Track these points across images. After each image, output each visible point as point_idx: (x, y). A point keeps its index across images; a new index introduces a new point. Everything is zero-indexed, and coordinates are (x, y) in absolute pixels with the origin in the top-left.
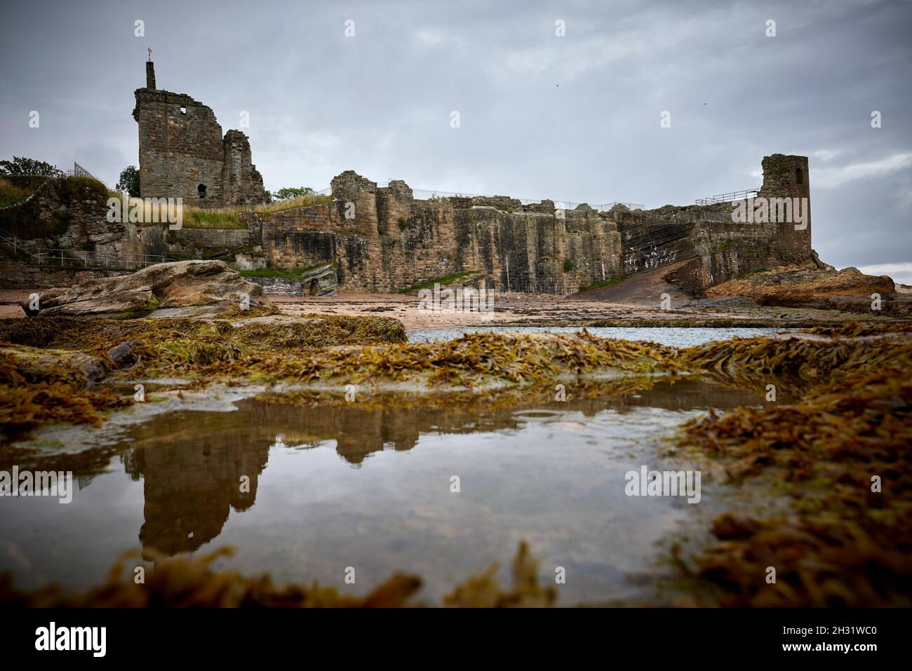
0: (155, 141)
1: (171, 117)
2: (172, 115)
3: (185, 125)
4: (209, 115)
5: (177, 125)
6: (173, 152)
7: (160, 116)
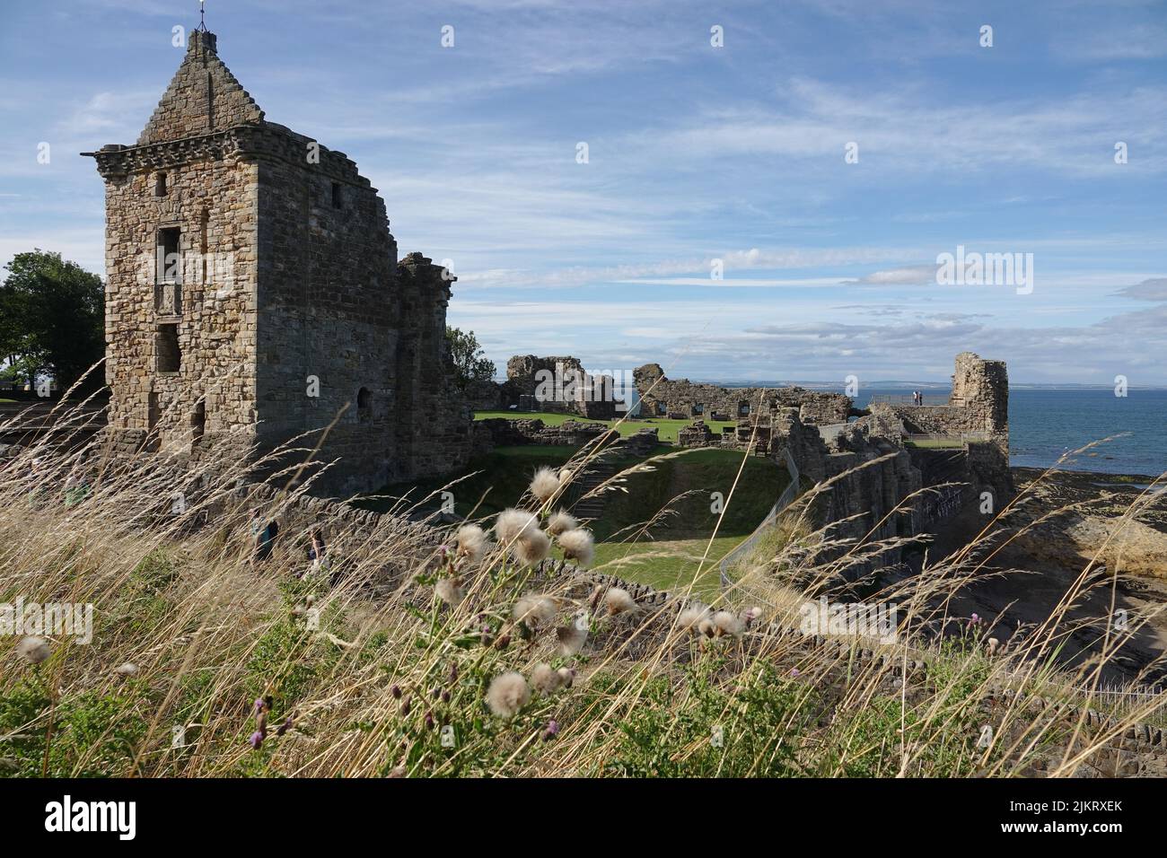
0: (283, 274)
1: (315, 211)
2: (317, 206)
3: (339, 235)
4: (378, 213)
5: (325, 233)
6: (317, 306)
7: (294, 206)
